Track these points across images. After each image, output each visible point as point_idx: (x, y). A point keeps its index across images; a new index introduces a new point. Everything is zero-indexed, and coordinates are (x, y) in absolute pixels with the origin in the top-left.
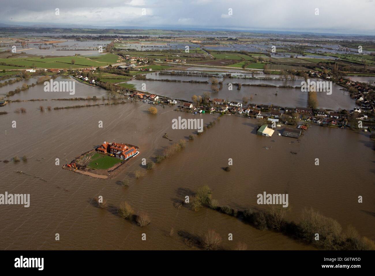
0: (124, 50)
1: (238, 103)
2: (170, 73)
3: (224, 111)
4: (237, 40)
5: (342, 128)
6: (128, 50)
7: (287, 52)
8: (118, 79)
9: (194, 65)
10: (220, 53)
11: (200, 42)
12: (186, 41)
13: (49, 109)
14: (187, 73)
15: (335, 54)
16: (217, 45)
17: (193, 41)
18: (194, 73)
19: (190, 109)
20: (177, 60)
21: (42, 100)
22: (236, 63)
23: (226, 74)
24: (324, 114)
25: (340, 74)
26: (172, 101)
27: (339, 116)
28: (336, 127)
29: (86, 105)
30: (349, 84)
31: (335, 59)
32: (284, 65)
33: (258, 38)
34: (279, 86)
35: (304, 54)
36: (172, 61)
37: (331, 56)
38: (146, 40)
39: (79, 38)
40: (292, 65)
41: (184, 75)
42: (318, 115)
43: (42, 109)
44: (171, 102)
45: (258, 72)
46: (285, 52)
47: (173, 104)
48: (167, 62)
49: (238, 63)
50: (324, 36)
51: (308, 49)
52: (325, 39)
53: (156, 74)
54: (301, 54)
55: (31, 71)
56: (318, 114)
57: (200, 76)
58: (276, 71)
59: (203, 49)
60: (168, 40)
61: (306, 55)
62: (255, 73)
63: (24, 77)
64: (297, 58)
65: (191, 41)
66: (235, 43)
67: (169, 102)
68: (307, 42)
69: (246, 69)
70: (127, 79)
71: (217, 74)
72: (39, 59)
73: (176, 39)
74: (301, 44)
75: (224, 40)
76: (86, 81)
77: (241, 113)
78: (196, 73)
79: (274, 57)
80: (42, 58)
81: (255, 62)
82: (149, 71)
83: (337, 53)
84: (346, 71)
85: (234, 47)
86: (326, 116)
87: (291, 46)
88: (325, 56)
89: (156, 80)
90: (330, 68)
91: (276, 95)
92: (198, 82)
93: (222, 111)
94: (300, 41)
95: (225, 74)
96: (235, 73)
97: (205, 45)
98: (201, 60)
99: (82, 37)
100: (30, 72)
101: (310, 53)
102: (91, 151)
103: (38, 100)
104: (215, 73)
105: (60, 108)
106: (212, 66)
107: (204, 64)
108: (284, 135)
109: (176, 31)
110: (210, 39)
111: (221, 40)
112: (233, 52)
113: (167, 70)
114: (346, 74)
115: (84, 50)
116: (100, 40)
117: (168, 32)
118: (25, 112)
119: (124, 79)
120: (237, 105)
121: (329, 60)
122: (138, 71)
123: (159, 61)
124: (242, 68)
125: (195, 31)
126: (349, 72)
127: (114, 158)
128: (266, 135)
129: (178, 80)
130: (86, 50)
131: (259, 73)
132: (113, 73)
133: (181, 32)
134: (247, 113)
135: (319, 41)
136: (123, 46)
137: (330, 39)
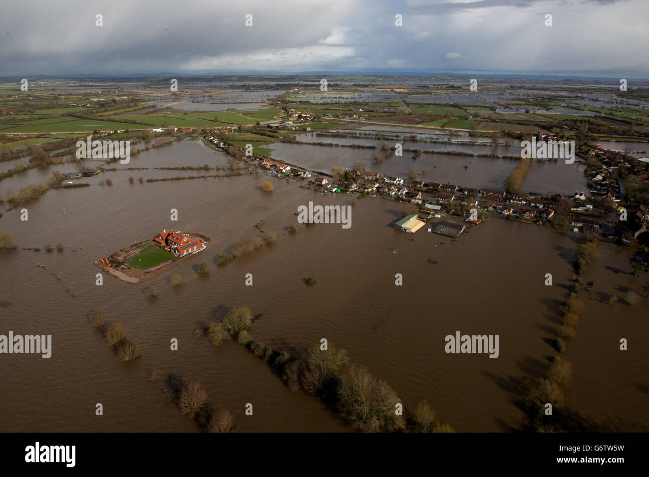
0: (294, 102)
1: (397, 179)
2: (331, 134)
3: (370, 190)
4: (461, 88)
5: (539, 225)
6: (300, 102)
7: (525, 104)
8: (256, 141)
9: (374, 123)
10: (422, 107)
11: (406, 91)
12: (387, 90)
13: (141, 181)
14: (356, 134)
15: (600, 108)
16: (427, 95)
17: (396, 90)
18: (366, 134)
19: (322, 185)
20: (355, 116)
21: (143, 169)
22: (437, 120)
23: (411, 136)
24: (521, 201)
25: (588, 138)
26: (304, 174)
27: (544, 204)
28: (530, 222)
29: (188, 176)
30: (594, 153)
31: (593, 116)
32: (508, 123)
33: (493, 84)
34: (477, 155)
35: (550, 107)
36: (348, 116)
37: (591, 111)
38: (333, 89)
39: (249, 88)
40: (520, 124)
41: (350, 137)
42: (512, 201)
43: (131, 181)
44: (302, 175)
45: (460, 133)
46: (521, 104)
47: (303, 178)
48: (340, 118)
49: (439, 121)
50: (597, 82)
51: (560, 101)
52: (595, 86)
53: (312, 135)
54: (545, 107)
55: (159, 130)
56: (513, 199)
57: (372, 138)
58: (489, 133)
59: (403, 101)
60: (362, 89)
61: (551, 109)
62: (455, 135)
63: (144, 139)
64: (534, 113)
65: (394, 90)
66: (454, 93)
67: (300, 175)
68: (565, 91)
69: (446, 129)
70: (269, 142)
71: (397, 136)
72: (181, 115)
73: (376, 87)
74: (553, 93)
75: (442, 88)
76: (215, 144)
77: (393, 193)
78: (369, 134)
79: (500, 112)
80: (185, 114)
81: (466, 119)
82: (307, 131)
83: (603, 107)
84: (601, 134)
85: (450, 98)
86: (525, 203)
87: (536, 96)
88: (581, 110)
89: (306, 144)
90: (576, 129)
91: (466, 168)
92: (362, 147)
93: (366, 190)
94: (555, 89)
95: (408, 135)
96: (425, 134)
97: (409, 96)
98: (389, 116)
99: (254, 86)
100: (157, 131)
101: (560, 105)
102: (145, 242)
103: (138, 169)
104: (395, 135)
105: (154, 181)
106: (398, 125)
107: (388, 122)
108: (436, 232)
109: (381, 76)
110: (423, 87)
111: (437, 89)
112: (443, 105)
113: (332, 129)
114: (597, 138)
115: (244, 103)
116: (275, 89)
117: (370, 78)
118: (111, 184)
119: (264, 141)
120: (395, 182)
121: (583, 116)
122: (292, 130)
123: (330, 117)
124: (439, 128)
125: (407, 76)
126: (605, 135)
127: (169, 253)
128: (406, 230)
129: (335, 143)
130: (247, 103)
131: (461, 135)
132: (255, 133)
133: (388, 78)
134: (402, 194)
135: (584, 89)
136: (297, 97)
137: (602, 86)
